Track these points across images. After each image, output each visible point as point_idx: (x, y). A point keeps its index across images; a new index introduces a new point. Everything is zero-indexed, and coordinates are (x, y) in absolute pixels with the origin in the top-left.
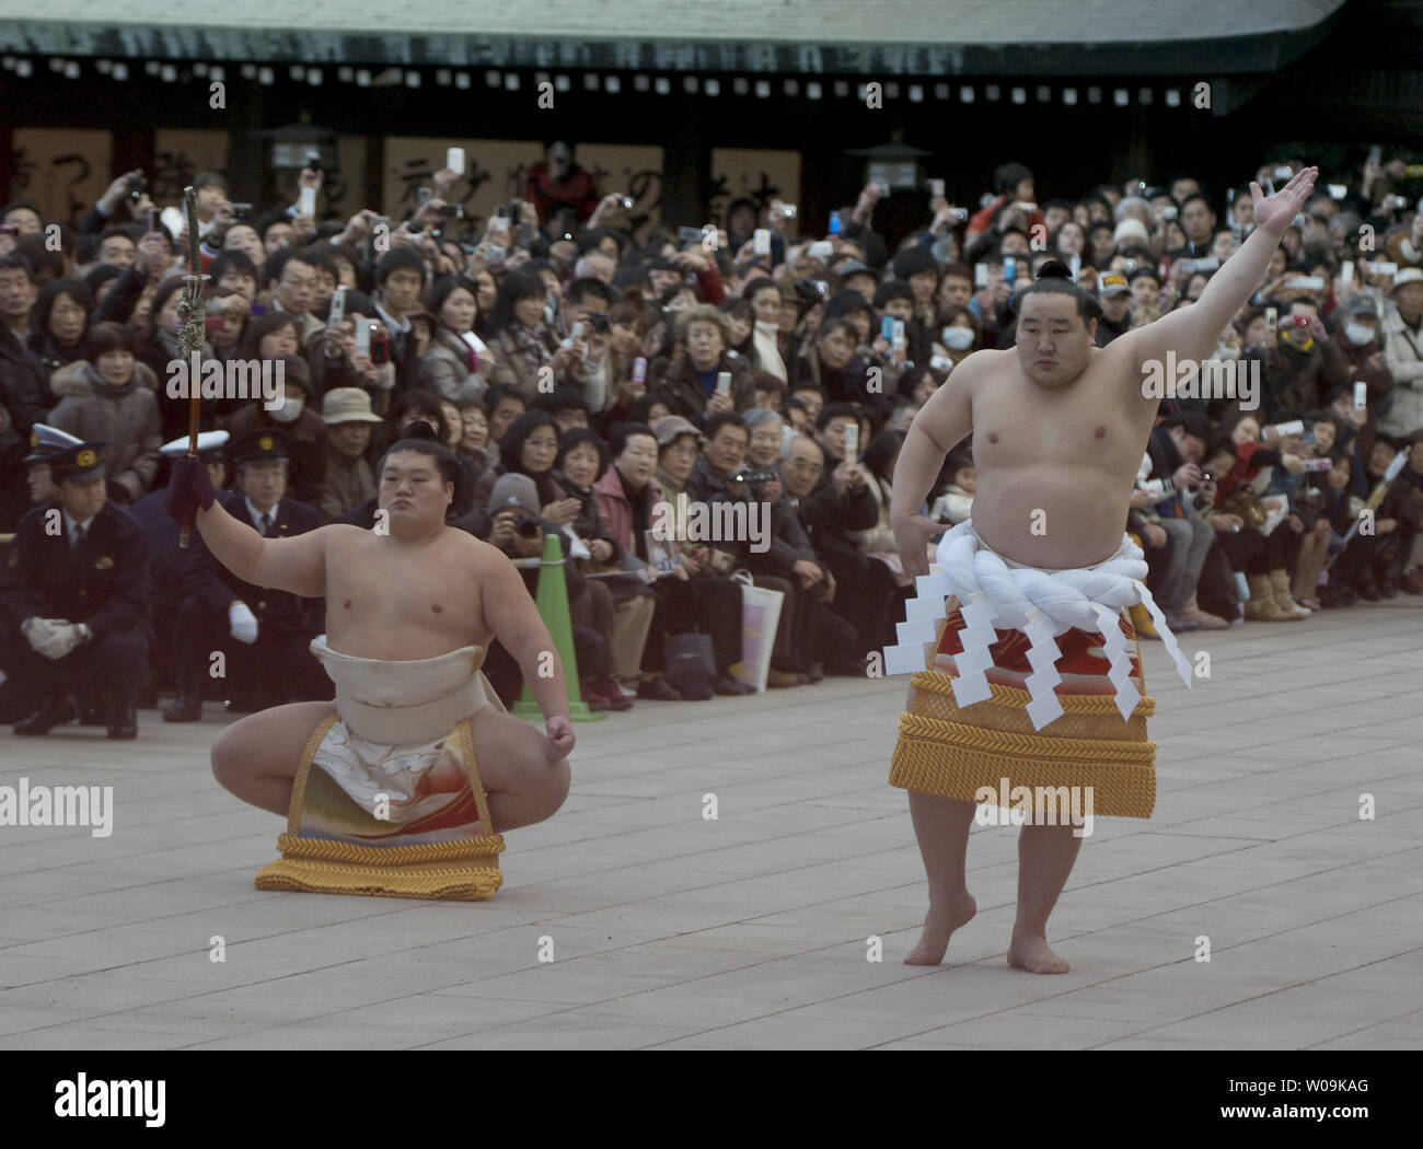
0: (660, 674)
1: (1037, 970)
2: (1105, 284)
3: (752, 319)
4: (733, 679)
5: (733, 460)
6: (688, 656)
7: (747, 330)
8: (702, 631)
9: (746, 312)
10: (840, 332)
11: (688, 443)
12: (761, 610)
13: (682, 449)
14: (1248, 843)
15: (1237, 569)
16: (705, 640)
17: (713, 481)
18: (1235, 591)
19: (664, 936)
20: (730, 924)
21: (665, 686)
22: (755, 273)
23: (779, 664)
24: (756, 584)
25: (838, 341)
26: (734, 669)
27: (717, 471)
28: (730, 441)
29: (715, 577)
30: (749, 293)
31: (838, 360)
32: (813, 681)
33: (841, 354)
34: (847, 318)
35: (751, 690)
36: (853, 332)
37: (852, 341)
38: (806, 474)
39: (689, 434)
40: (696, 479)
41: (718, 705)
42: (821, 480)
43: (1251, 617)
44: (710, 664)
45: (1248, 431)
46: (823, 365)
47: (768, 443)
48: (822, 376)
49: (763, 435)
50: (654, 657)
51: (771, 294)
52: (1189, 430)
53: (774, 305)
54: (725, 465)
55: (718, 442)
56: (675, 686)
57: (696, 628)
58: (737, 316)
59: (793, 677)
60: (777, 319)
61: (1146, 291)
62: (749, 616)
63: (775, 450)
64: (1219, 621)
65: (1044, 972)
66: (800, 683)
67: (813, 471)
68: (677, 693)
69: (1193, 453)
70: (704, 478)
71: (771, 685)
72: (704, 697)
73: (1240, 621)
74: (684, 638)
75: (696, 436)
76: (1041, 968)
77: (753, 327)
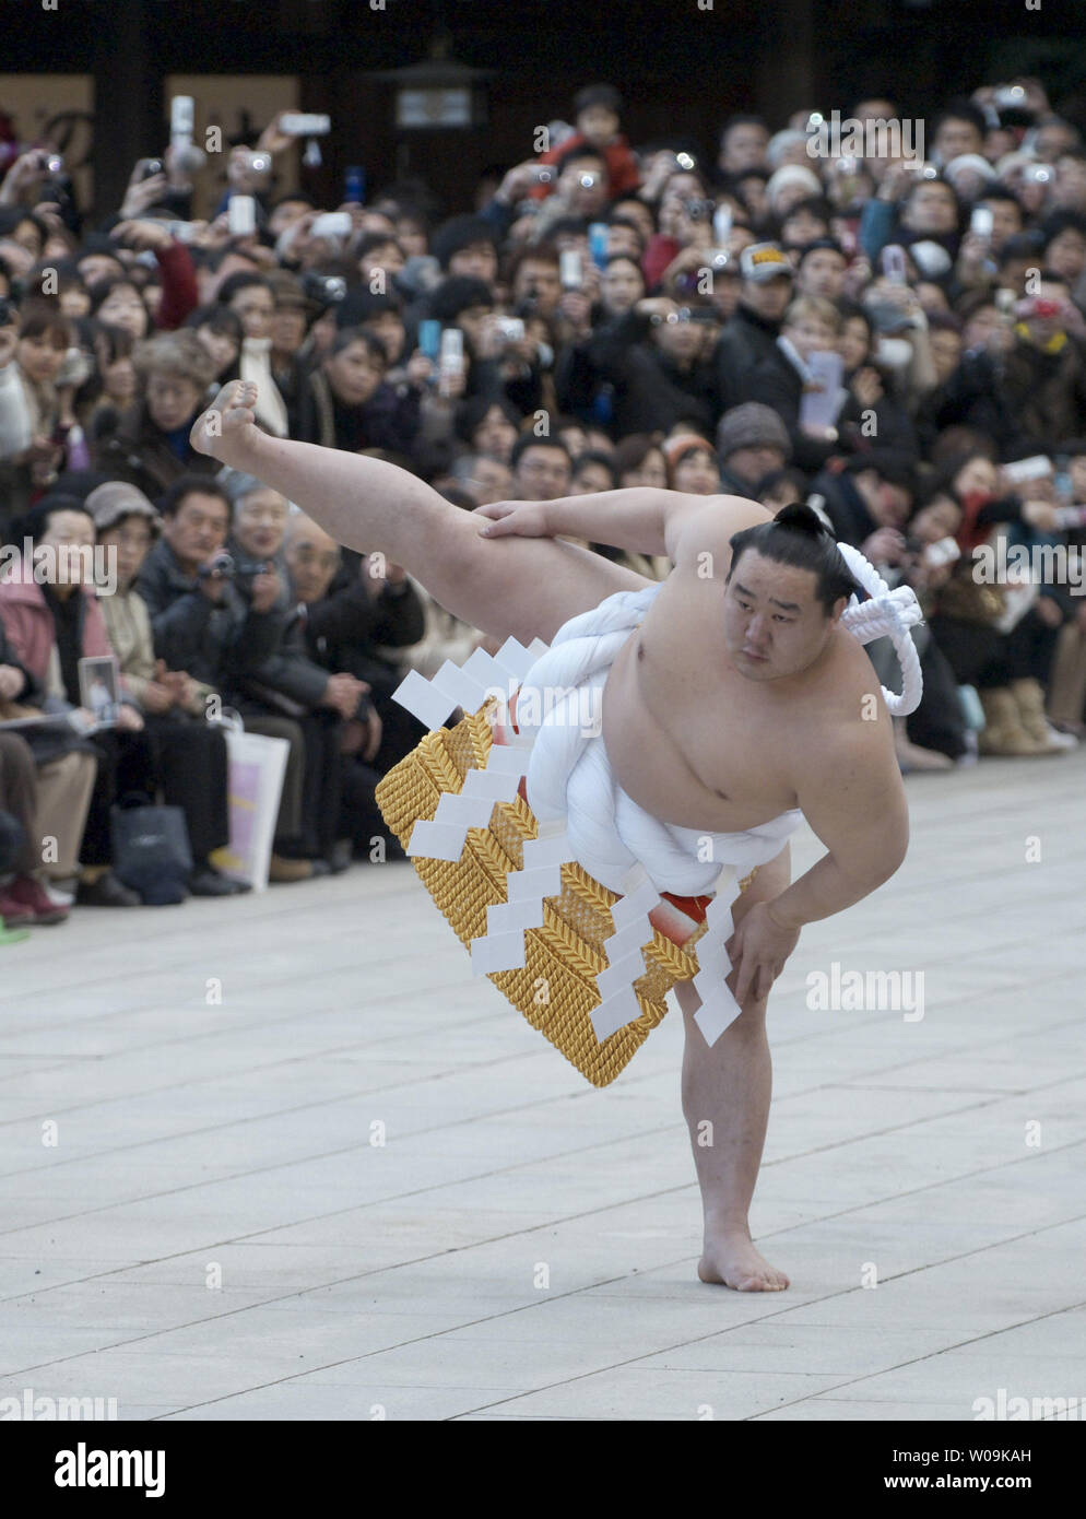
0: (106, 869)
1: (741, 1287)
2: (755, 262)
3: (239, 335)
4: (215, 873)
5: (205, 545)
6: (147, 841)
7: (230, 355)
8: (169, 801)
9: (232, 327)
10: (358, 348)
11: (137, 528)
12: (255, 769)
13: (125, 537)
14: (986, 1097)
15: (962, 680)
16: (173, 818)
17: (176, 579)
18: (959, 714)
19: (120, 1265)
20: (218, 1245)
21: (115, 887)
22: (233, 265)
23: (285, 847)
24: (248, 729)
25: (356, 361)
26: (219, 858)
27: (183, 563)
28: (199, 519)
29: (185, 721)
30: (226, 294)
31: (356, 389)
32: (336, 870)
33: (363, 379)
34: (367, 326)
35: (244, 889)
36: (377, 347)
37: (378, 360)
38: (315, 568)
39: (137, 515)
40: (153, 577)
41: (196, 911)
42: (339, 573)
43: (987, 752)
44: (182, 854)
45: (979, 479)
46: (336, 400)
47: (267, 521)
48: (336, 415)
49: (258, 511)
50: (97, 844)
51: (258, 296)
52: (884, 476)
53: (264, 312)
54: (195, 553)
55: (183, 519)
56: (129, 885)
57: (160, 798)
58: (217, 331)
59: (305, 867)
60: (268, 333)
61: (825, 272)
62: (238, 778)
63: (278, 531)
64: (936, 759)
65: (753, 1290)
66: (316, 875)
67: (325, 563)
68: (132, 896)
69: (892, 509)
70: (163, 573)
71: (274, 879)
72: (175, 901)
73: (969, 761)
74: (142, 813)
75: (149, 519)
76: (749, 1282)
77: (240, 350)
